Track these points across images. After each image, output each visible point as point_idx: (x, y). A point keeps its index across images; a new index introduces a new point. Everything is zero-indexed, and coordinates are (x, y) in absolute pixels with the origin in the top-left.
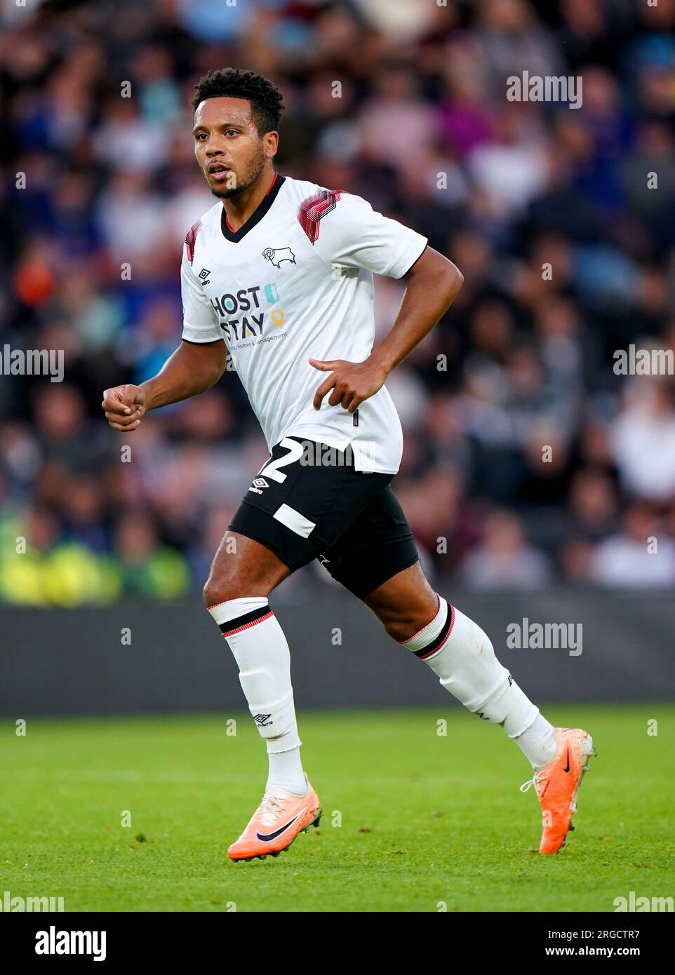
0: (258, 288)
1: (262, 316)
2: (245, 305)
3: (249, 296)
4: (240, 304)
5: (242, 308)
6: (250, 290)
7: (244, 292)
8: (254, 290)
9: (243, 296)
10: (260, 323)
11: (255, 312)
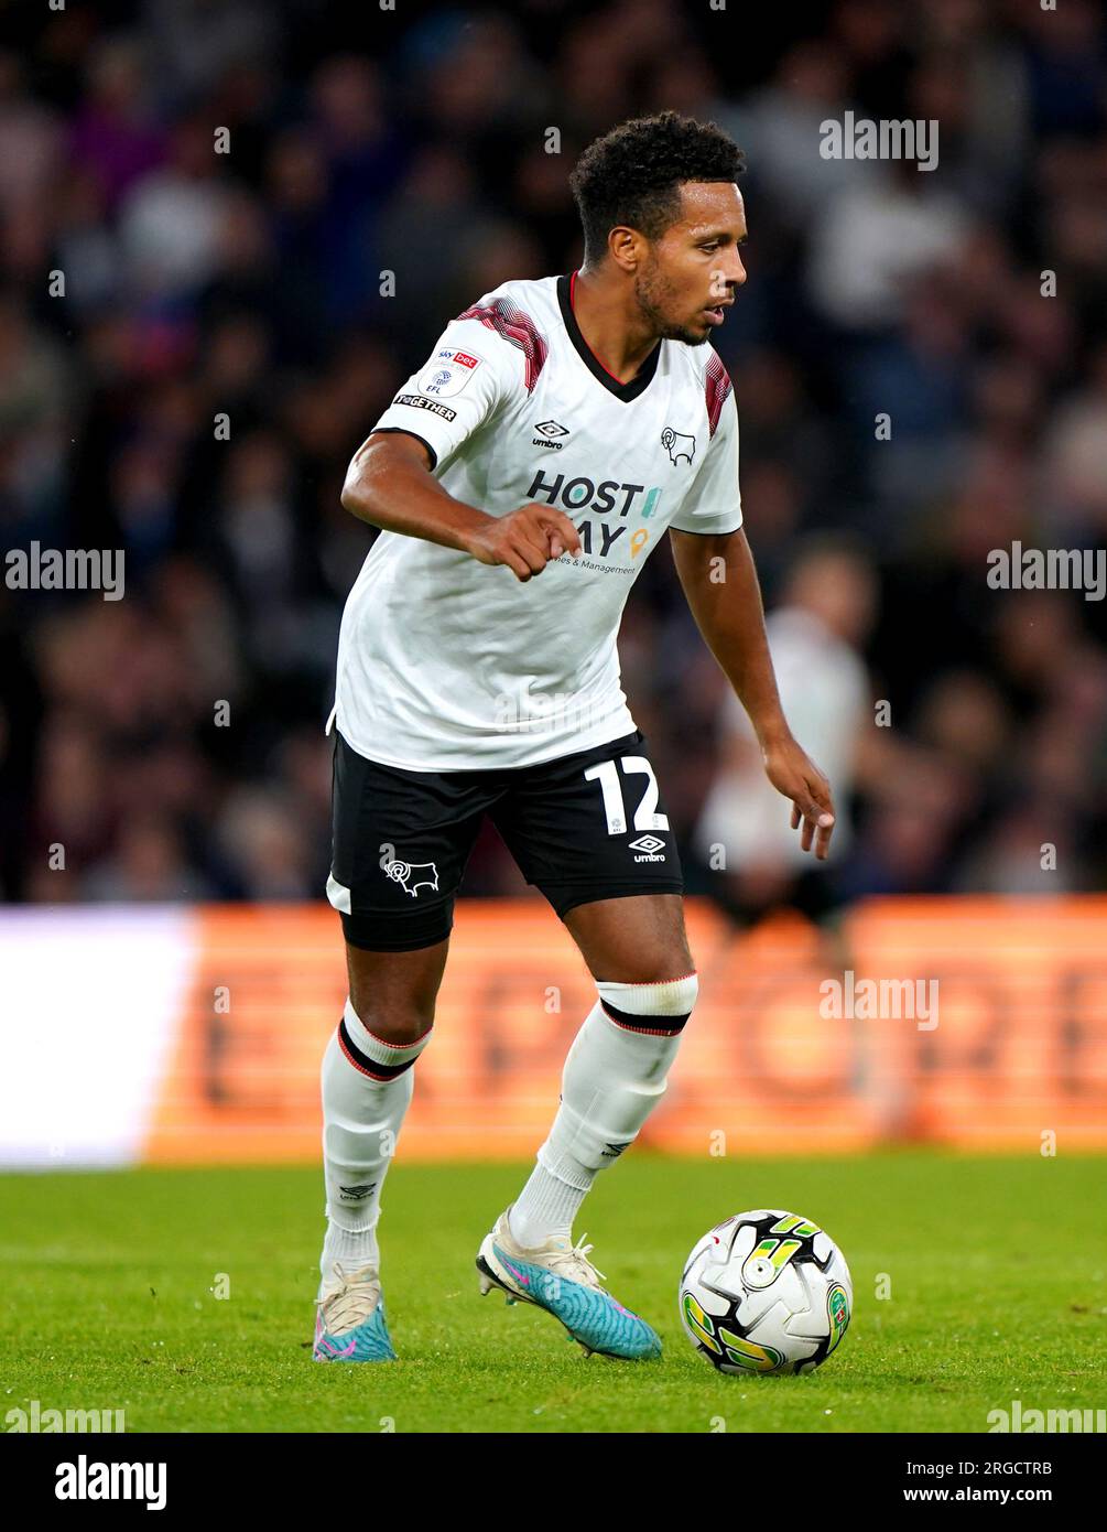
0: (640, 489)
1: (622, 530)
2: (604, 504)
3: (620, 497)
4: (596, 498)
5: (596, 507)
6: (625, 487)
7: (615, 486)
8: (632, 489)
9: (609, 491)
10: (609, 539)
11: (613, 519)
